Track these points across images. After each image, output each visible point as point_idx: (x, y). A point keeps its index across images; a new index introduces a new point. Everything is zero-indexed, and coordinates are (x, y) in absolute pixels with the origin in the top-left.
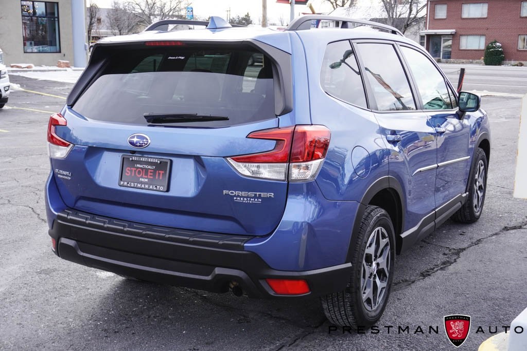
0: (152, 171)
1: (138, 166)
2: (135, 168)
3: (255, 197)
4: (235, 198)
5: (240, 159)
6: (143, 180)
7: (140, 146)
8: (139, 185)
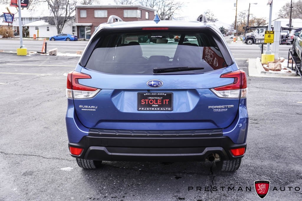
0: (161, 100)
1: (151, 98)
2: (148, 99)
3: (225, 108)
4: (214, 110)
5: (219, 89)
6: (154, 106)
7: (156, 86)
8: (153, 109)
